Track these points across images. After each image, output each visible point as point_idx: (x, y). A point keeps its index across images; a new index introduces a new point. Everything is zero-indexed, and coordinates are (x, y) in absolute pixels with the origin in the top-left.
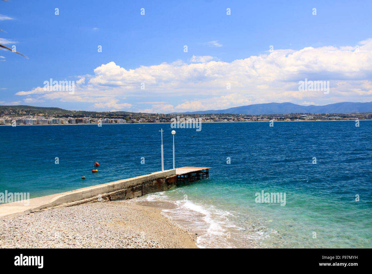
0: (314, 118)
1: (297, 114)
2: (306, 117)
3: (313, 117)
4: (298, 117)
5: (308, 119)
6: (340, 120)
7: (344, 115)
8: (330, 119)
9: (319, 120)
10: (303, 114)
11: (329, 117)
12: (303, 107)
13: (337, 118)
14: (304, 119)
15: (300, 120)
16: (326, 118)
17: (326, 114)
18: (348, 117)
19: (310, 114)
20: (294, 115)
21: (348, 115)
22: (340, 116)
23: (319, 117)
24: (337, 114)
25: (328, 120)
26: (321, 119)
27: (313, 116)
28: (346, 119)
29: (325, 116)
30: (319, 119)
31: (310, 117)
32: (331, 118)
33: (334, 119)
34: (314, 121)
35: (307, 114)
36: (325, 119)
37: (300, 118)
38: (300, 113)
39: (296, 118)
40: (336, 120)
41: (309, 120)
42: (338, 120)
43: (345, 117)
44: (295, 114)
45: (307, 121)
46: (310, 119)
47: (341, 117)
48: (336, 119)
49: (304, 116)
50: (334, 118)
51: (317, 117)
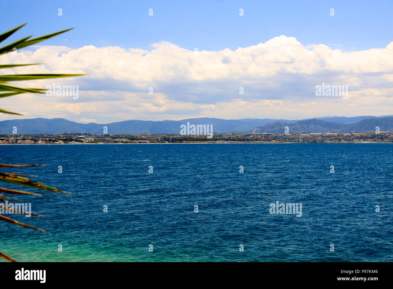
0: (95, 141)
1: (72, 134)
2: (85, 139)
3: (94, 139)
4: (74, 138)
5: (87, 141)
6: (127, 143)
7: (133, 136)
8: (115, 142)
9: (101, 143)
10: (80, 135)
11: (114, 139)
12: (81, 125)
13: (124, 140)
14: (82, 141)
15: (77, 143)
16: (111, 140)
17: (111, 135)
18: (137, 140)
19: (90, 135)
20: (68, 136)
21: (137, 136)
22: (127, 137)
23: (102, 140)
24: (124, 136)
25: (112, 142)
26: (104, 141)
27: (93, 137)
28: (135, 142)
29: (109, 137)
30: (102, 141)
31: (90, 138)
32: (117, 140)
33: (120, 142)
34: (95, 144)
35: (86, 134)
36: (109, 141)
37: (76, 141)
38: (76, 133)
39: (71, 140)
40: (123, 144)
41: (88, 143)
42: (126, 143)
43: (133, 139)
44: (69, 134)
45: (86, 144)
46: (90, 141)
47: (129, 139)
48: (122, 142)
49: (81, 138)
50: (121, 140)
51: (99, 139)
